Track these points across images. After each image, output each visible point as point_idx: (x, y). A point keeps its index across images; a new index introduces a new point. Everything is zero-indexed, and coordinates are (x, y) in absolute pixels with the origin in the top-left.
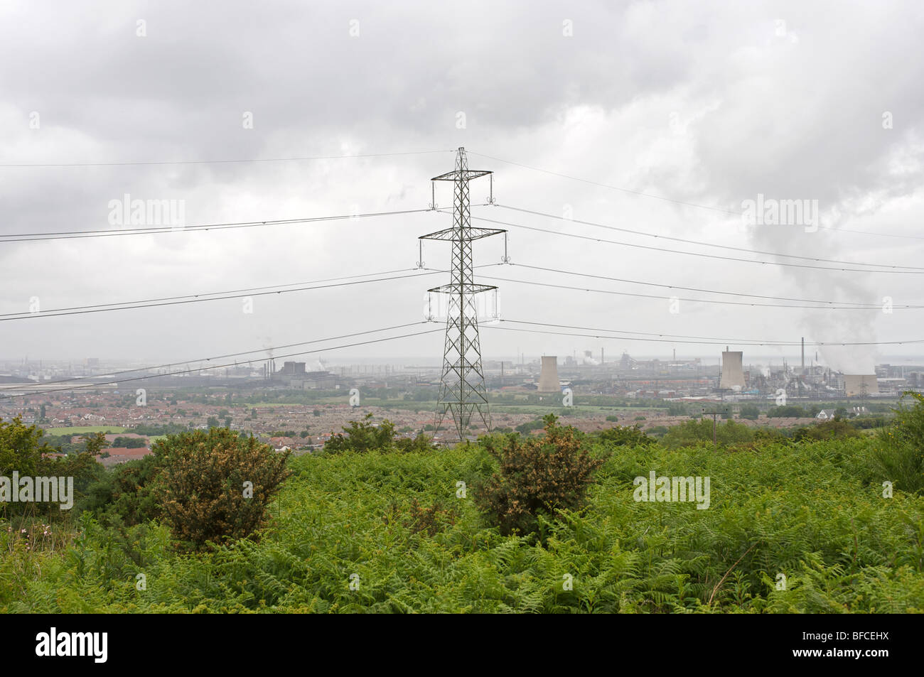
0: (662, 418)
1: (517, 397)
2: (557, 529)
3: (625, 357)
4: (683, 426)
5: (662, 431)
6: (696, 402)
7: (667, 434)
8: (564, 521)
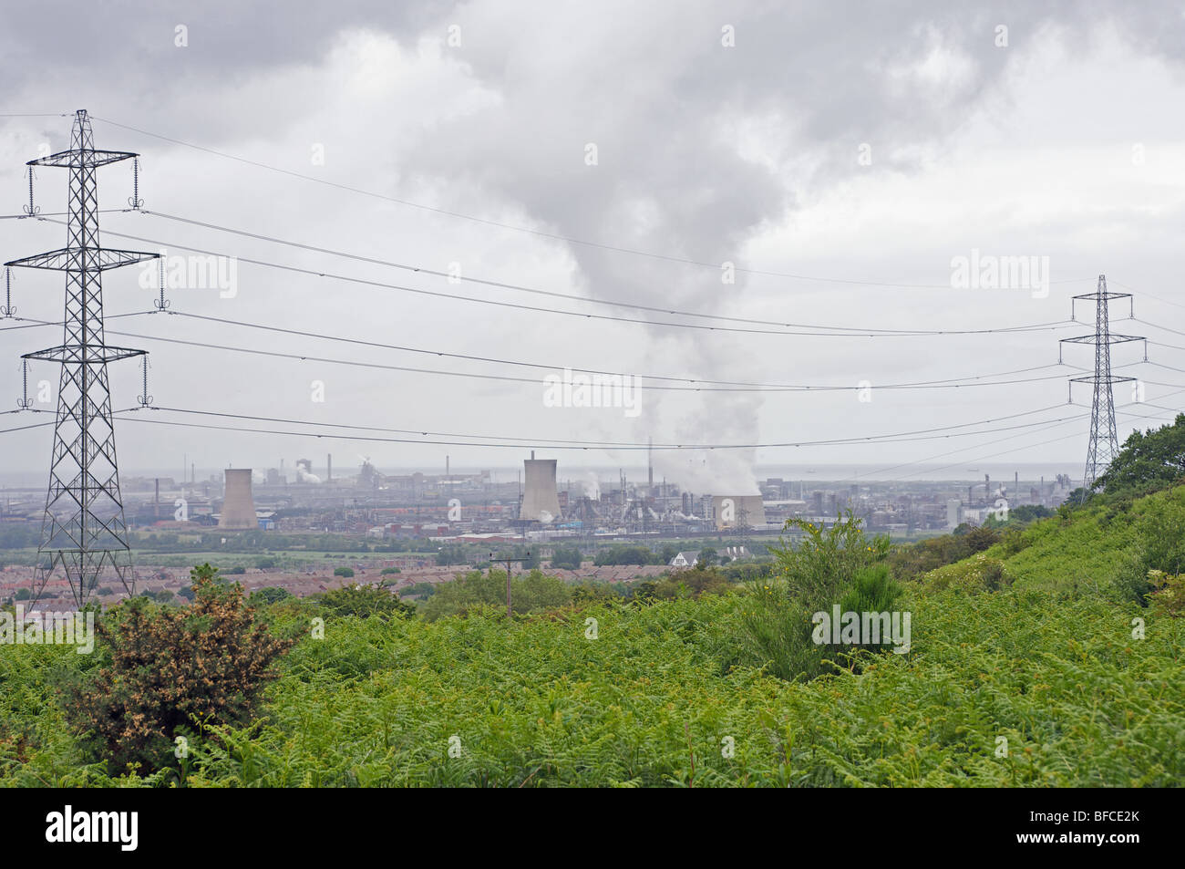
0: (427, 570)
1: (183, 538)
2: (209, 760)
3: (367, 469)
4: (459, 581)
5: (426, 590)
6: (483, 542)
7: (434, 597)
8: (222, 745)
